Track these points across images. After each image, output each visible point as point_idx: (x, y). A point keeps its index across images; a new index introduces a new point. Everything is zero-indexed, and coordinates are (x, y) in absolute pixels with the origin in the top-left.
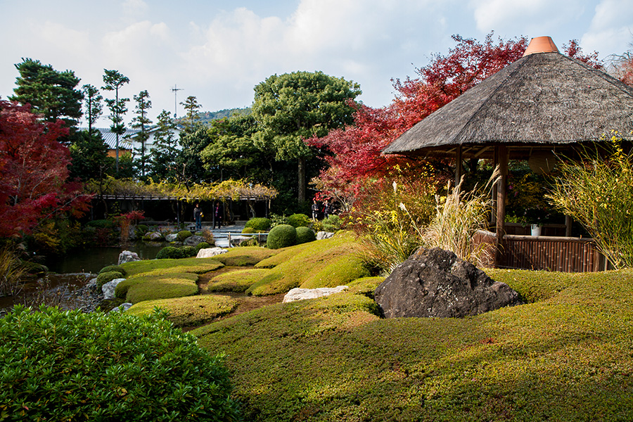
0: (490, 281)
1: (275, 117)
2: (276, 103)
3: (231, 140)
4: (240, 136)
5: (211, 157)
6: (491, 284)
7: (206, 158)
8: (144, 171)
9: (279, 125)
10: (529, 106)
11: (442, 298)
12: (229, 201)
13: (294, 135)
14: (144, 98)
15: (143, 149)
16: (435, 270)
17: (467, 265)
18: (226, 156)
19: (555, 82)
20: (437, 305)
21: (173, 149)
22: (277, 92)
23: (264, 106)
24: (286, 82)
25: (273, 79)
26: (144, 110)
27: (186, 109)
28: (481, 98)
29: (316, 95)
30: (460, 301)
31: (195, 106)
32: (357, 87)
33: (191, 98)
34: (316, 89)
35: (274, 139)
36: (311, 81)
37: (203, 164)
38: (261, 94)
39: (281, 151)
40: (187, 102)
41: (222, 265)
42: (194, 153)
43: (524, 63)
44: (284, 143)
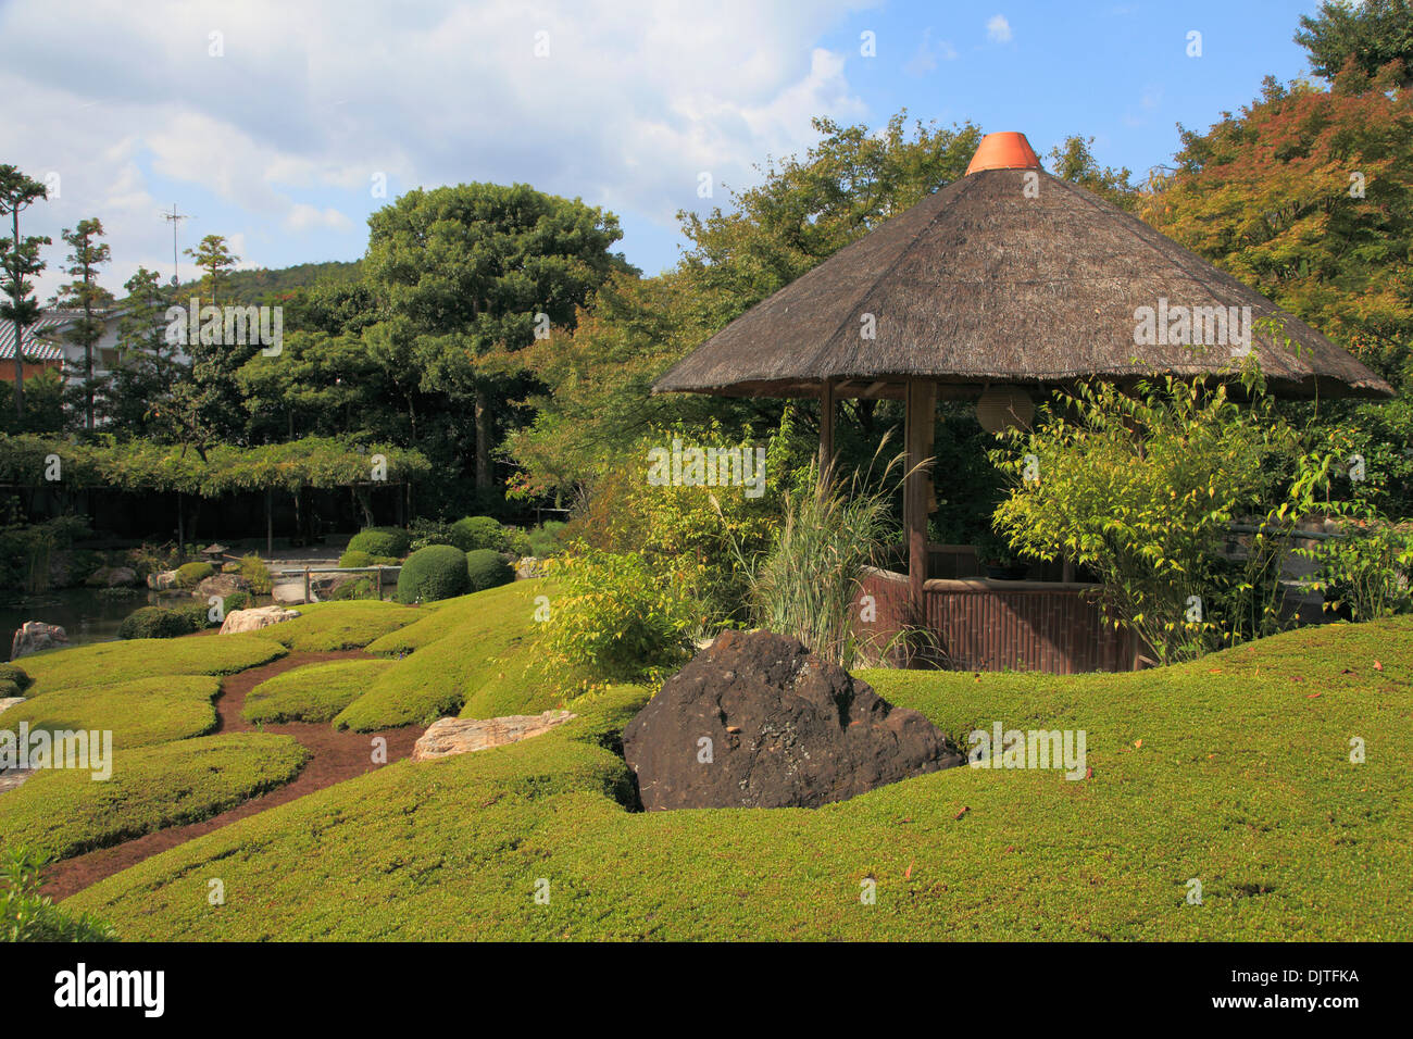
0: (883, 707)
1: (418, 289)
2: (420, 258)
3: (313, 343)
4: (335, 331)
5: (264, 382)
6: (886, 713)
7: (250, 385)
8: (91, 417)
9: (428, 308)
10: (976, 290)
11: (773, 756)
12: (307, 490)
13: (465, 333)
14: (89, 237)
15: (89, 363)
16: (756, 687)
17: (830, 671)
18: (299, 381)
19: (1031, 236)
20: (761, 772)
21: (167, 361)
22: (424, 231)
23: (390, 264)
24: (443, 210)
25: (414, 200)
26: (91, 266)
27: (201, 267)
28: (872, 269)
29: (516, 240)
30: (812, 759)
31: (223, 258)
32: (611, 221)
33: (213, 241)
34: (516, 225)
35: (417, 339)
36: (504, 206)
37: (244, 399)
38: (386, 234)
39: (433, 371)
40: (204, 249)
41: (284, 649)
42: (222, 372)
43: (966, 189)
44: (439, 351)
